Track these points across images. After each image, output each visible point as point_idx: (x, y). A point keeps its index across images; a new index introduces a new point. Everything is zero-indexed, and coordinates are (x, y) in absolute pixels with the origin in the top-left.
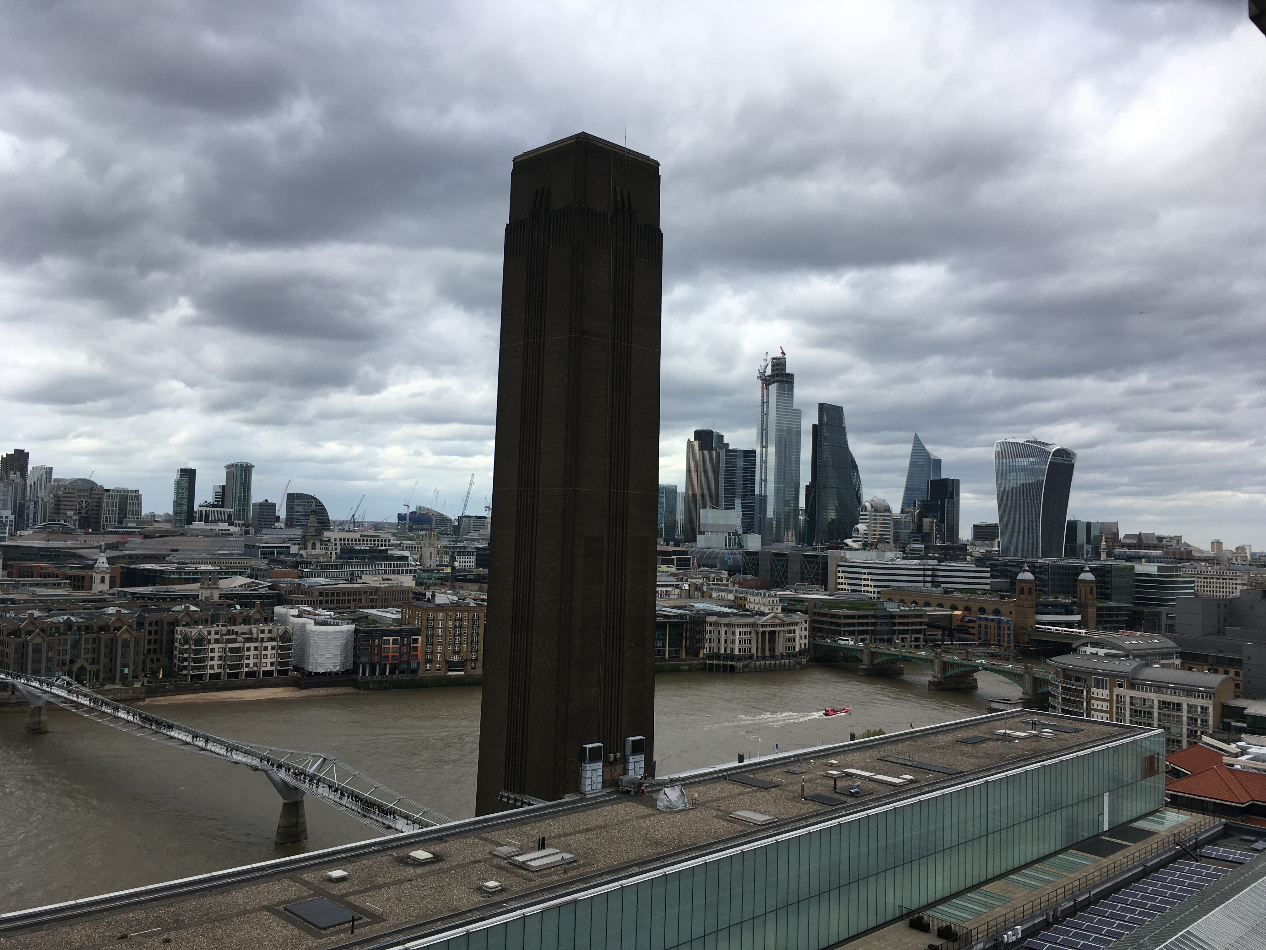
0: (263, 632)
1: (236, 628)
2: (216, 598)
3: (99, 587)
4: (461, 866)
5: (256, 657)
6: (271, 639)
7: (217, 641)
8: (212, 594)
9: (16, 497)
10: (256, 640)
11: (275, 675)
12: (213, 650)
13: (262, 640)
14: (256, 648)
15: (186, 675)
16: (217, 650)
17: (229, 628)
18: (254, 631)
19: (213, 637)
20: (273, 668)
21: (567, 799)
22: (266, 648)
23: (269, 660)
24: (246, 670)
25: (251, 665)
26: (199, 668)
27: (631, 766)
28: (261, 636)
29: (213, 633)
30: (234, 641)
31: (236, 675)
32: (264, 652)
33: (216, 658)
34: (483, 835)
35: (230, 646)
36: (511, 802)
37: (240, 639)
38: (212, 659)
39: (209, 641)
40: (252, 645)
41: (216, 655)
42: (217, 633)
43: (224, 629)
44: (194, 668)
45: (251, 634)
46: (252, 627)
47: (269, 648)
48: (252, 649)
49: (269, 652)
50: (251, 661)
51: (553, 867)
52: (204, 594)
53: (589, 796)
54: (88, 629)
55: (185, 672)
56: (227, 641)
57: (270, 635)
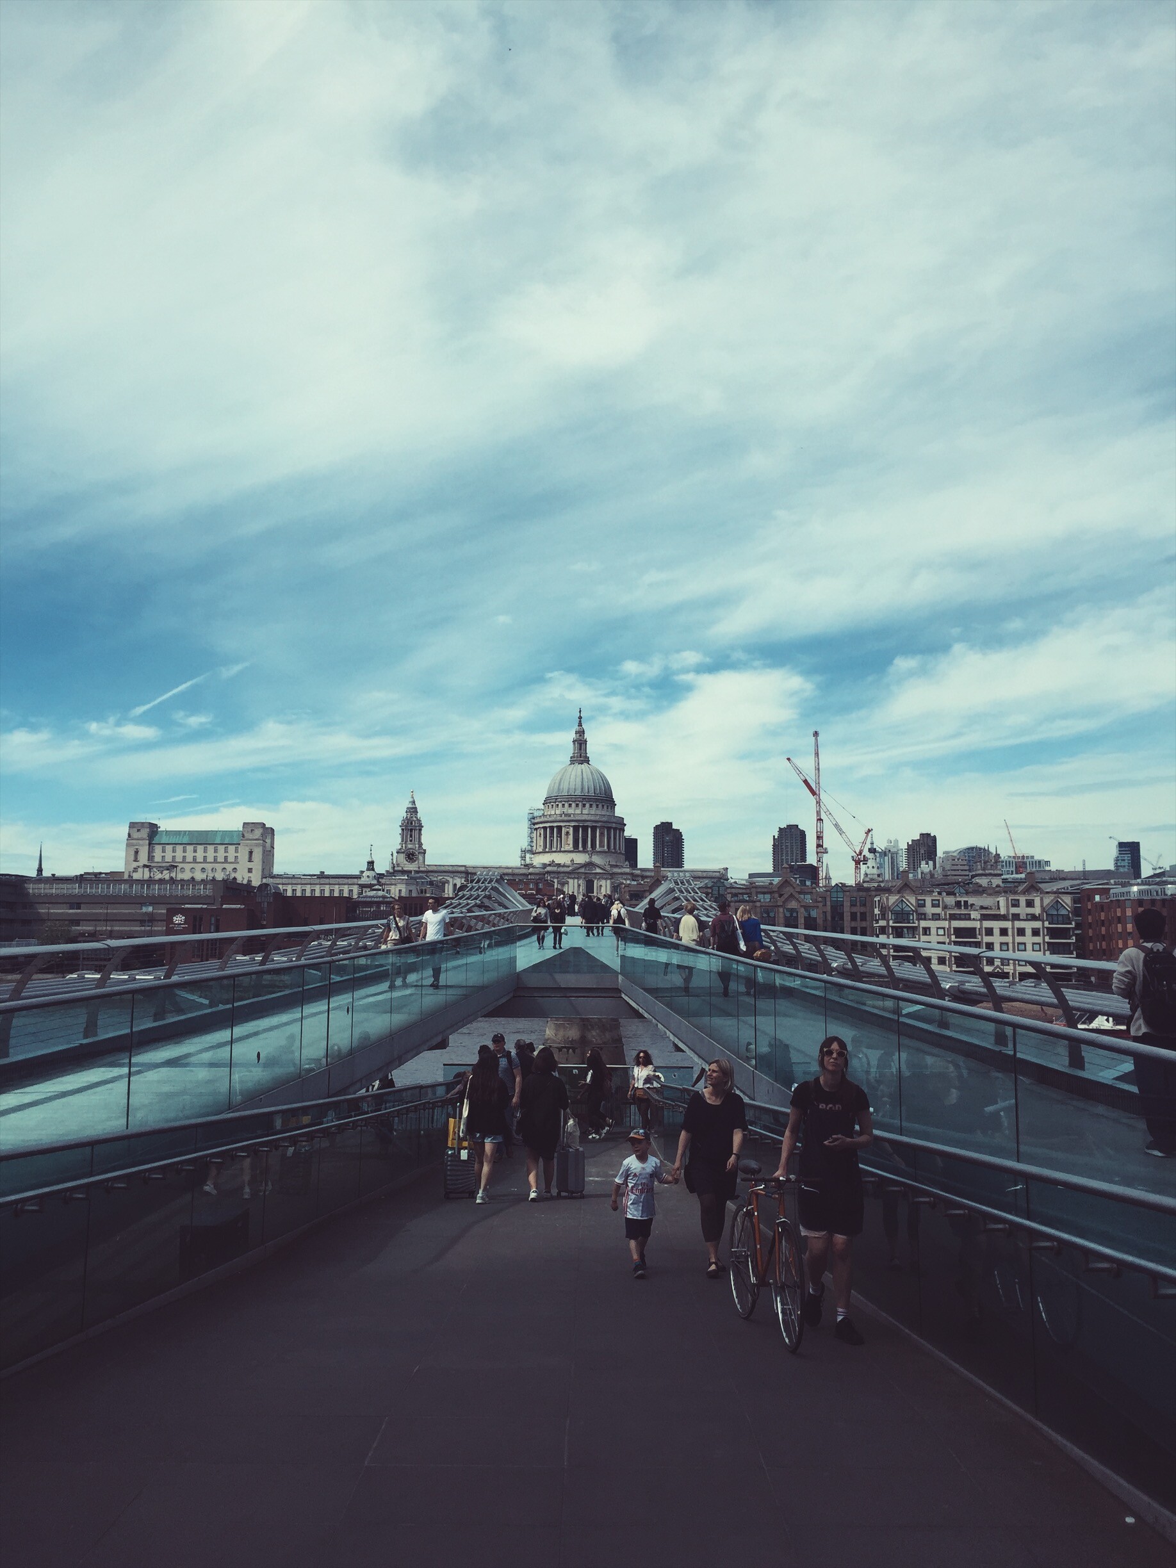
0: (1016, 904)
1: (971, 900)
6: (1034, 918)
7: (936, 917)
10: (1004, 918)
12: (926, 931)
13: (1016, 917)
14: (1004, 932)
16: (933, 931)
17: (958, 899)
22: (1021, 932)
28: (1014, 910)
30: (967, 917)
32: (1019, 939)
35: (957, 924)
37: (976, 915)
39: (923, 916)
40: (996, 925)
41: (933, 939)
43: (950, 900)
45: (997, 907)
46: (999, 898)
47: (1029, 932)
48: (996, 932)
49: (1029, 939)
56: (953, 917)
57: (1030, 910)
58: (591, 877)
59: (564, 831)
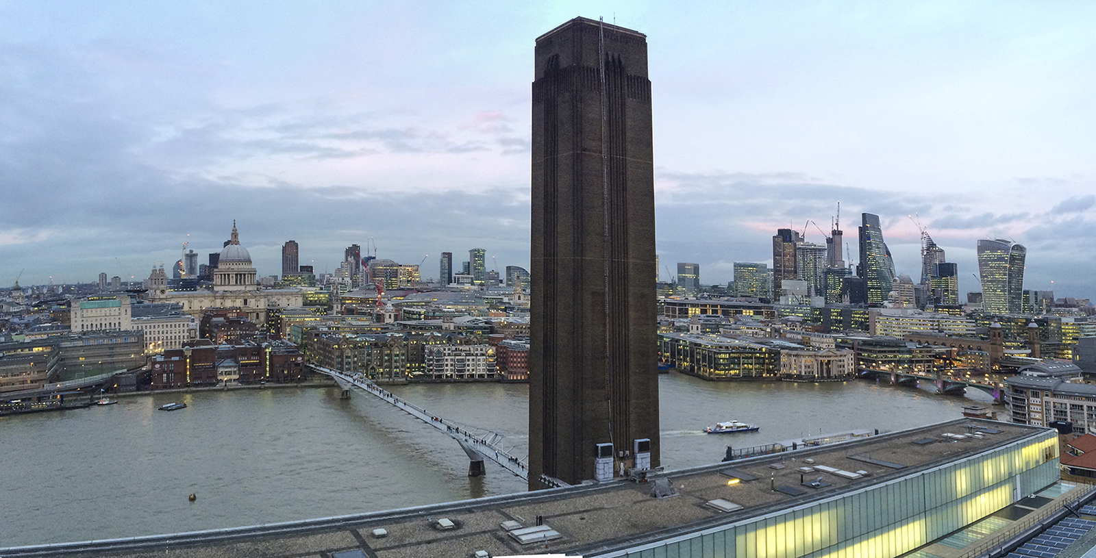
0: (477, 350)
1: (461, 347)
2: (452, 328)
3: (387, 320)
4: (472, 534)
5: (473, 365)
6: (482, 355)
7: (449, 355)
8: (449, 325)
9: (352, 270)
10: (473, 355)
11: (486, 377)
12: (447, 360)
13: (477, 355)
14: (473, 360)
15: (431, 375)
16: (449, 360)
17: (457, 347)
18: (472, 349)
19: (447, 352)
20: (484, 373)
21: (583, 484)
22: (479, 360)
23: (481, 368)
24: (468, 373)
25: (471, 370)
26: (439, 371)
27: (638, 461)
28: (476, 352)
29: (447, 349)
30: (460, 355)
31: (461, 376)
32: (478, 363)
33: (449, 365)
34: (504, 510)
35: (457, 357)
36: (547, 483)
37: (463, 354)
38: (447, 365)
39: (445, 355)
40: (471, 358)
41: (449, 363)
42: (449, 350)
43: (454, 348)
44: (436, 370)
45: (470, 351)
46: (470, 346)
47: (481, 360)
48: (471, 360)
49: (481, 363)
50: (471, 368)
51: (540, 542)
52: (445, 325)
53: (601, 483)
54: (376, 345)
55: (431, 373)
56: (456, 355)
57: (481, 352)
58: (246, 298)
59: (231, 276)
